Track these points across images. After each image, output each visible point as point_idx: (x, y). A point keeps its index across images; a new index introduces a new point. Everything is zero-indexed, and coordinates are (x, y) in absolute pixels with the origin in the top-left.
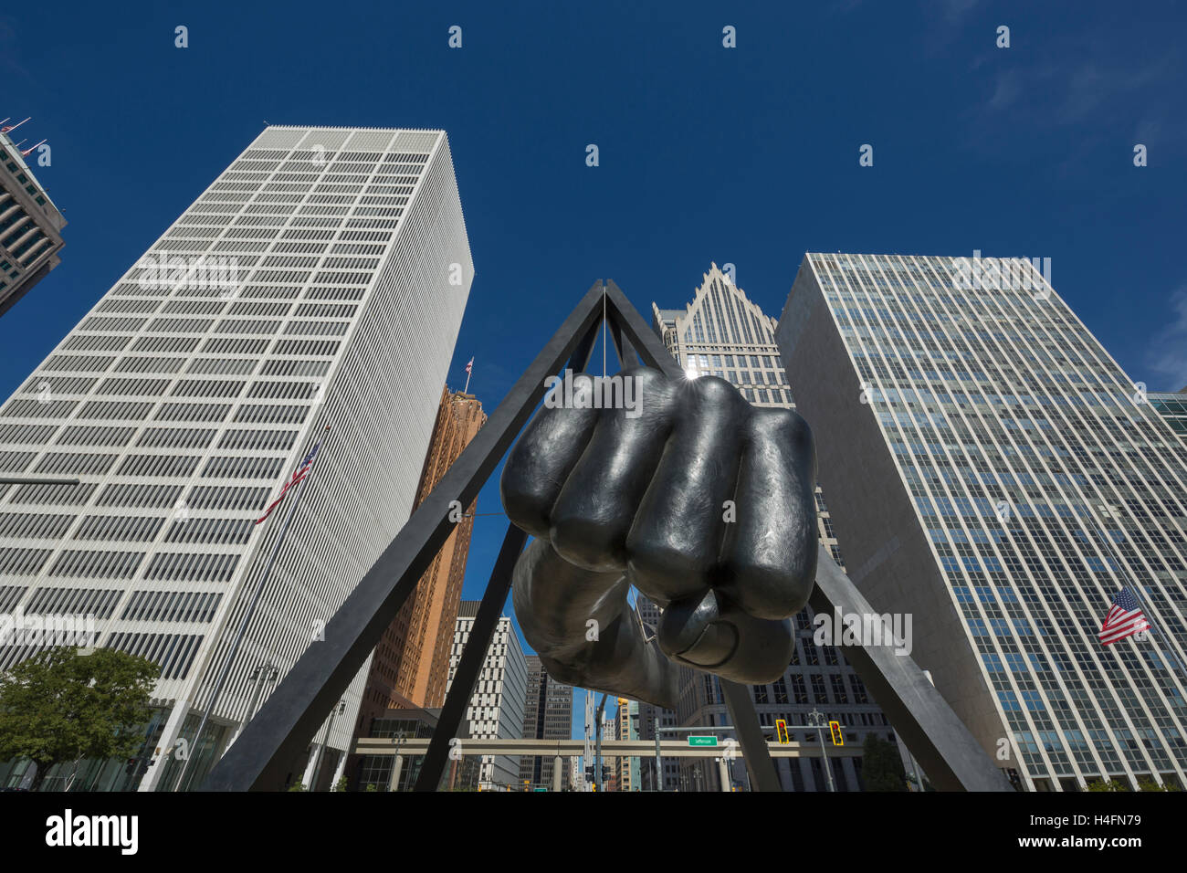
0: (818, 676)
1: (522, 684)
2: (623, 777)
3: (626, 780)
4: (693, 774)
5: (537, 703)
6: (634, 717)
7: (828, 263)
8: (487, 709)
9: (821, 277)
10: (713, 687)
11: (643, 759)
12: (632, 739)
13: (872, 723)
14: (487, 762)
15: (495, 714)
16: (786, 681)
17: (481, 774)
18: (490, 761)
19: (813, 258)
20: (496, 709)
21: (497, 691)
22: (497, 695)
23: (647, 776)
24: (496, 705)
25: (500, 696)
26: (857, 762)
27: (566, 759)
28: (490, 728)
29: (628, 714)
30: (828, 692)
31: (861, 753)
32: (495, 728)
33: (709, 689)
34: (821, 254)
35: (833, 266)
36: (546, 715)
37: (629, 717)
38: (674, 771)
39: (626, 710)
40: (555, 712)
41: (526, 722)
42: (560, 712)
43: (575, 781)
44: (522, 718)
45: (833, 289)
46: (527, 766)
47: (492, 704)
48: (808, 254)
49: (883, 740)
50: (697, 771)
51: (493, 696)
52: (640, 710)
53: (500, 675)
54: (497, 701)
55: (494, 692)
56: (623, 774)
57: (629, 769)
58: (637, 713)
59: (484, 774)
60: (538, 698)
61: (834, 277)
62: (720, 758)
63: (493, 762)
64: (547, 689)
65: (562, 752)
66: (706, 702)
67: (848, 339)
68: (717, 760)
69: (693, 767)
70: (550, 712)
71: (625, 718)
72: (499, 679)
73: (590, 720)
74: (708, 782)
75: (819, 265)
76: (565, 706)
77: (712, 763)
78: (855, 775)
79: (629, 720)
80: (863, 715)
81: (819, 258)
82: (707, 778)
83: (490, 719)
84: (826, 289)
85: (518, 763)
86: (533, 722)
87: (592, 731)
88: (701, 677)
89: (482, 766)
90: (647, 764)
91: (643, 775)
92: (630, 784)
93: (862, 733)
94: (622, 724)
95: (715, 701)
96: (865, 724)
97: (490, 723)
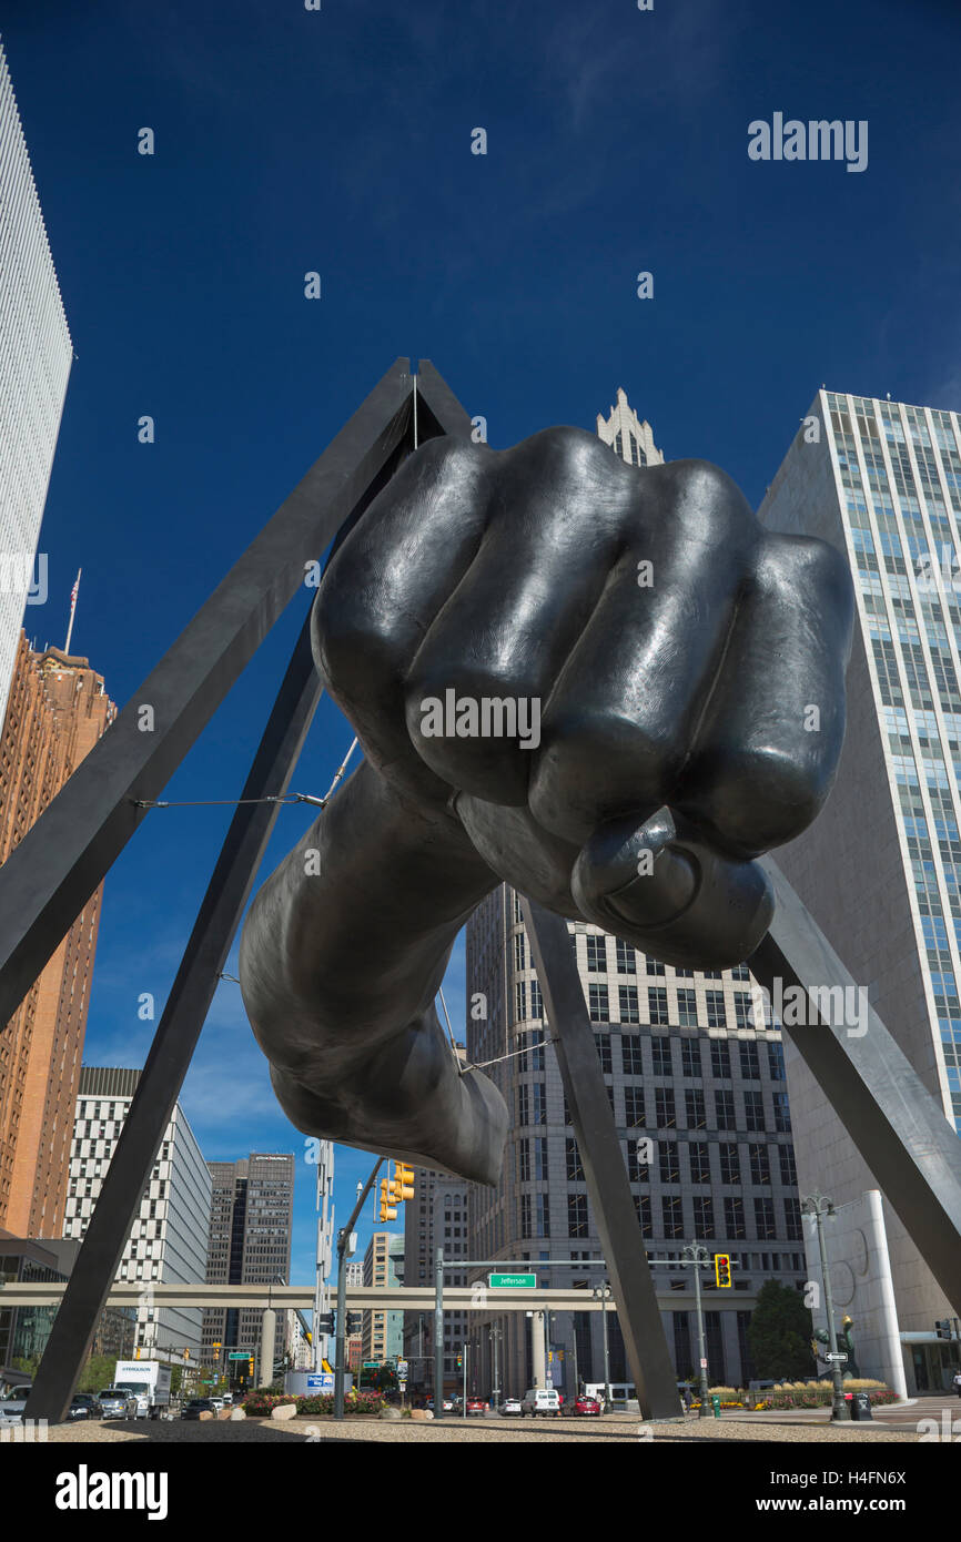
0: (706, 1199)
1: (202, 1204)
2: (373, 1343)
3: (379, 1346)
4: (488, 1336)
5: (228, 1236)
6: (396, 1258)
7: (861, 421)
8: (142, 1244)
9: (840, 452)
10: (534, 1213)
11: (408, 1314)
12: (392, 1286)
13: (776, 1267)
14: (145, 1320)
15: (156, 1250)
16: (653, 1207)
17: (136, 1338)
18: (150, 1319)
19: (832, 406)
20: (157, 1244)
21: (159, 1214)
22: (159, 1222)
23: (414, 1339)
24: (158, 1237)
25: (164, 1223)
26: (743, 1318)
27: (281, 1314)
28: (148, 1270)
29: (386, 1255)
30: (716, 1222)
31: (752, 1306)
32: (159, 1271)
33: (526, 1217)
34: (850, 397)
35: (869, 429)
36: (246, 1254)
37: (387, 1258)
38: (457, 1332)
39: (383, 1248)
40: (262, 1250)
41: (209, 1264)
42: (271, 1250)
43: (295, 1348)
44: (204, 1258)
45: (859, 485)
46: (215, 1327)
47: (151, 1235)
48: (823, 394)
49: (789, 1287)
50: (496, 1331)
51: (152, 1224)
52: (406, 1249)
53: (162, 1191)
54: (158, 1231)
55: (152, 1217)
56: (373, 1337)
57: (385, 1332)
58: (402, 1253)
59: (141, 1338)
60: (231, 1228)
61: (867, 455)
62: (534, 1311)
63: (156, 1319)
64: (247, 1216)
65: (276, 1303)
66: (520, 1236)
67: (868, 598)
68: (529, 1314)
69: (488, 1326)
70: (251, 1250)
71: (381, 1259)
72: (161, 1197)
73: (326, 1253)
74: (510, 1346)
75: (841, 423)
76: (278, 1241)
77: (520, 1319)
78: (736, 1336)
79: (388, 1263)
80: (765, 1256)
81: (845, 408)
82: (510, 1337)
83: (148, 1257)
84: (846, 483)
85: (200, 1323)
86: (222, 1265)
87: (329, 1269)
88: (515, 1198)
89: (137, 1326)
90: (416, 1324)
91: (407, 1339)
92: (385, 1352)
93: (758, 1281)
94: (375, 1269)
95: (534, 1234)
96: (766, 1267)
97: (147, 1264)
